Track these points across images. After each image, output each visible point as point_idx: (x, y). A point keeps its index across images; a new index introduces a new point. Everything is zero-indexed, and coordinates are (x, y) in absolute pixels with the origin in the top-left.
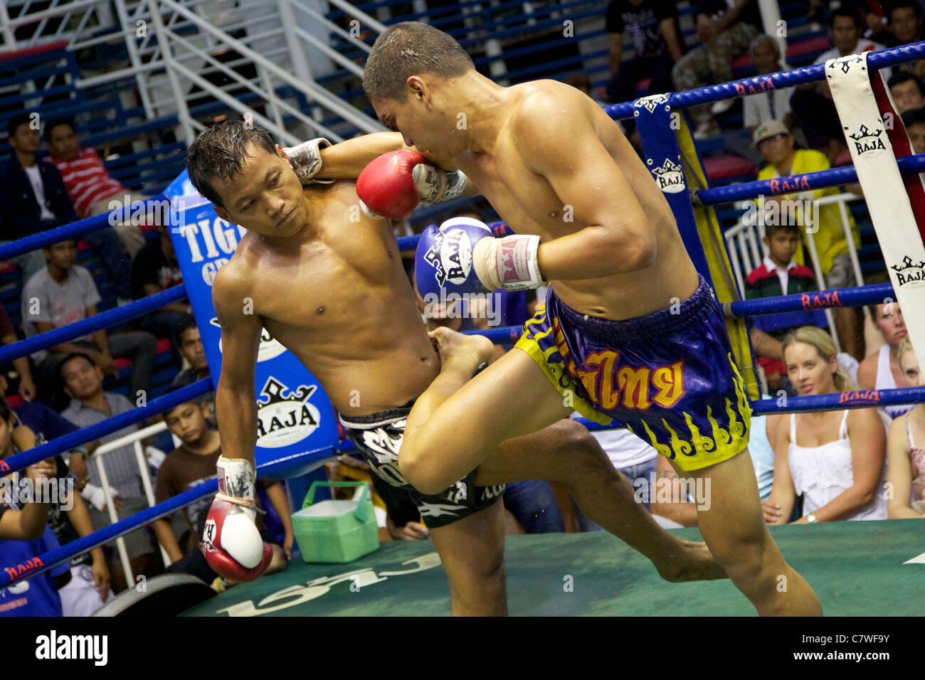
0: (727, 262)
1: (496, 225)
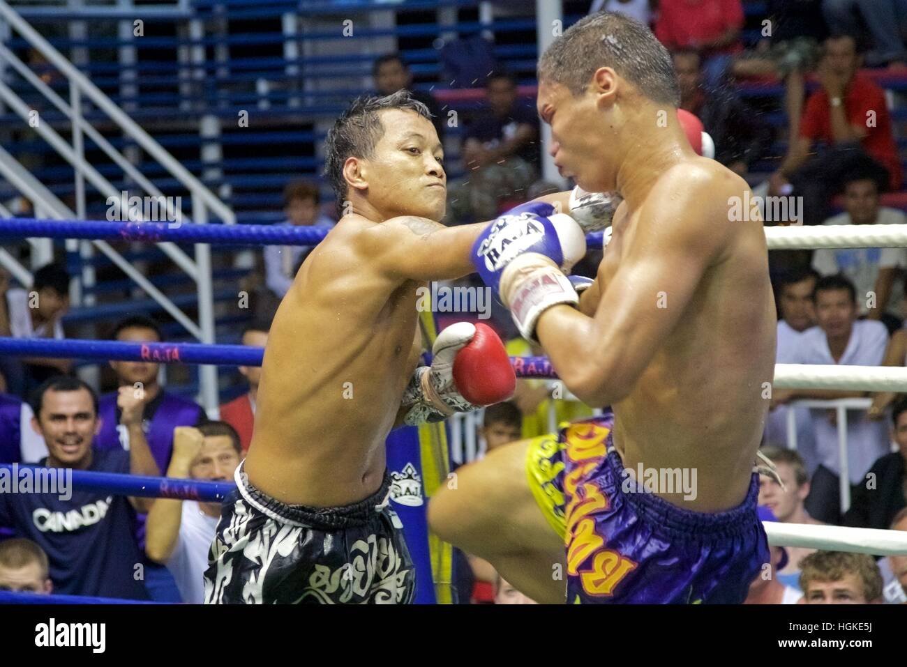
0: (445, 448)
1: (168, 347)
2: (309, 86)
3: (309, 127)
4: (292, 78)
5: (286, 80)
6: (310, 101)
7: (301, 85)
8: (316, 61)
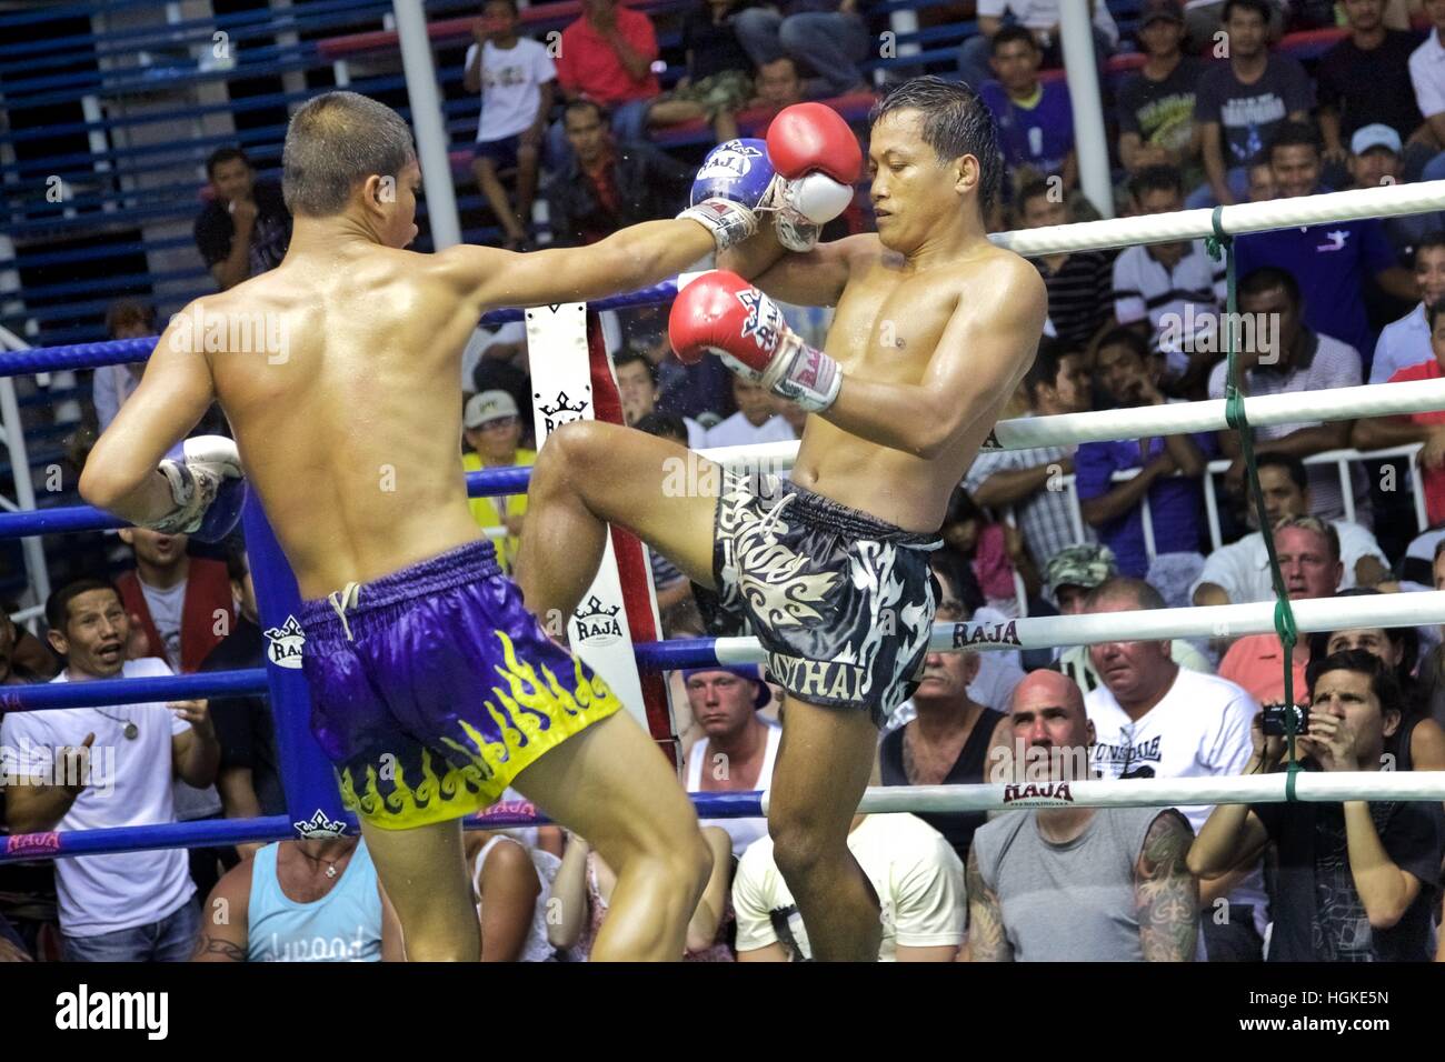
2: (127, 184)
3: (136, 235)
4: (103, 174)
5: (97, 179)
6: (130, 203)
7: (117, 185)
8: (133, 152)
